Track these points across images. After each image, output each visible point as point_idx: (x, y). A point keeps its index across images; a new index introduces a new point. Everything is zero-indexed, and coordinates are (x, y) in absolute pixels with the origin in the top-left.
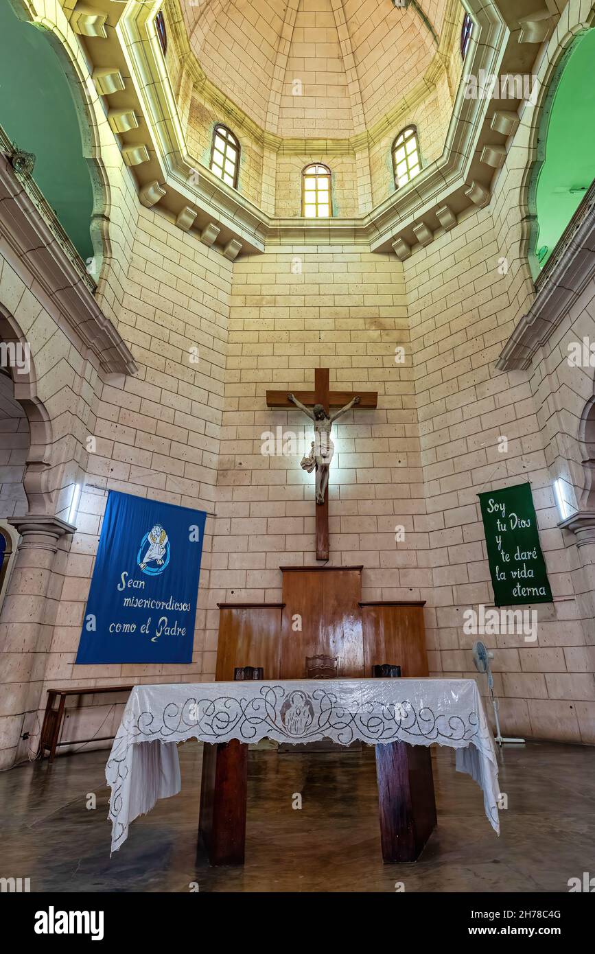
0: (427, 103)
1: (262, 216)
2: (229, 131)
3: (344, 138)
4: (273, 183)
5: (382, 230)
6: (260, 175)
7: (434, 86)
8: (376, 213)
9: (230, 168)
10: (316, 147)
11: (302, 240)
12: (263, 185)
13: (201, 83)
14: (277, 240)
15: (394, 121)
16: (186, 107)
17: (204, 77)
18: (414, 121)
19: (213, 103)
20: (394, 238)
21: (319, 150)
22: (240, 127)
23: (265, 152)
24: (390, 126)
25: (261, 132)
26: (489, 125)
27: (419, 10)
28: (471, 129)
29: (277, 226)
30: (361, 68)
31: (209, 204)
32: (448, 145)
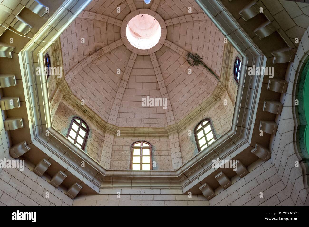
0: (216, 107)
1: (100, 168)
2: (82, 121)
3: (161, 127)
4: (110, 151)
5: (191, 178)
6: (101, 146)
7: (219, 99)
8: (186, 167)
9: (80, 141)
10: (142, 132)
11: (129, 185)
12: (103, 152)
13: (68, 96)
14: (110, 185)
15: (194, 117)
16: (55, 105)
17: (70, 92)
18: (208, 116)
19: (74, 106)
20: (201, 183)
21: (144, 134)
22: (90, 120)
23: (106, 134)
24: (192, 120)
25: (105, 123)
26: (262, 109)
27: (206, 66)
28: (250, 112)
29: (111, 175)
30: (171, 94)
31: (61, 159)
32: (235, 123)
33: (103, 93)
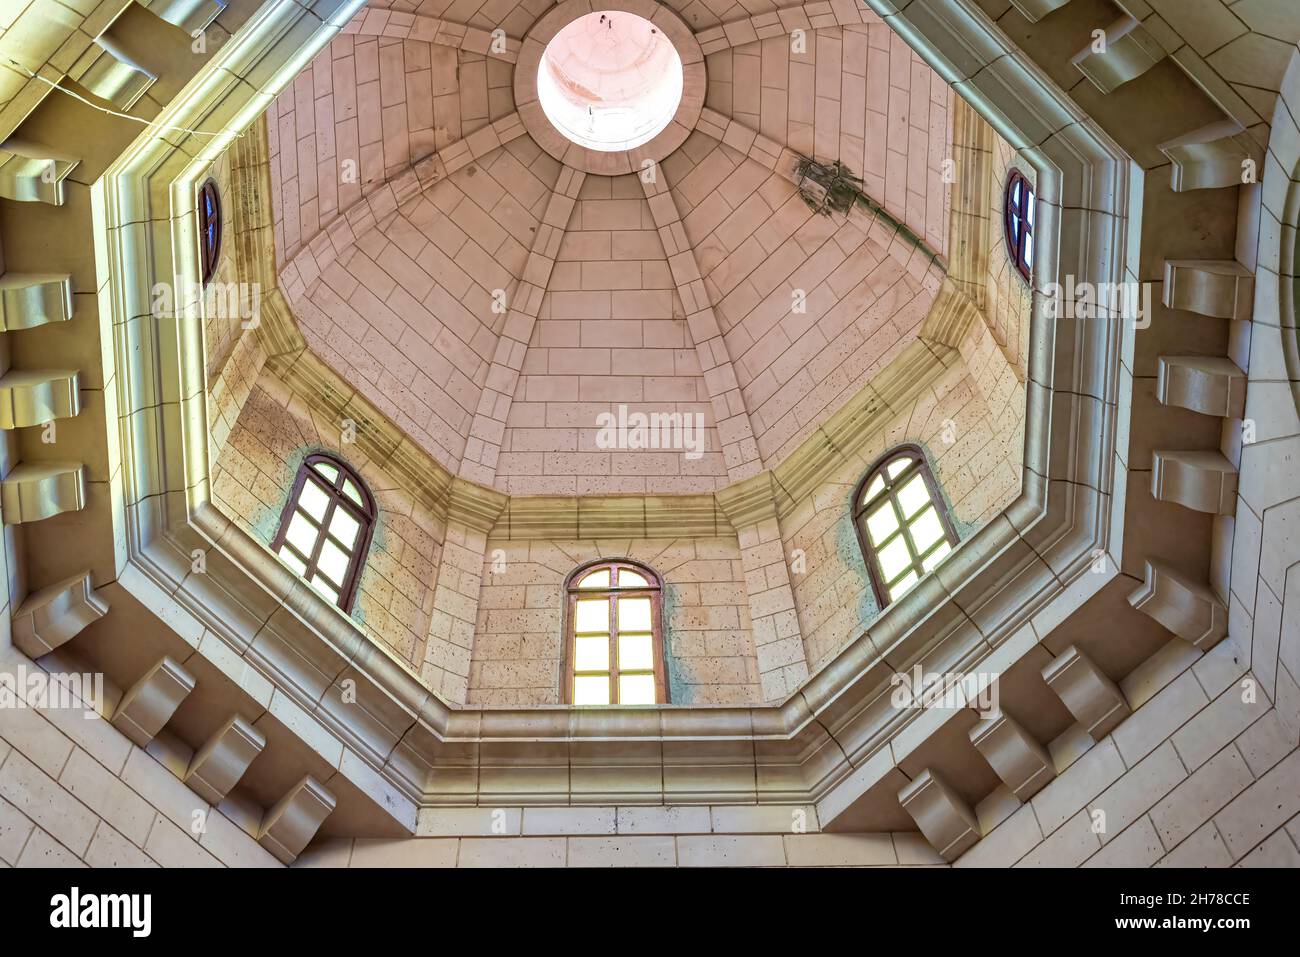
0: (941, 391)
1: (421, 701)
2: (347, 471)
3: (701, 491)
4: (470, 613)
6: (427, 588)
7: (951, 354)
8: (824, 687)
9: (335, 564)
10: (612, 518)
11: (557, 787)
12: (436, 615)
13: (290, 359)
14: (467, 788)
15: (847, 442)
16: (232, 402)
17: (299, 344)
18: (909, 436)
19: (311, 405)
21: (621, 525)
22: (382, 465)
23: (449, 530)
24: (838, 456)
25: (445, 479)
26: (1153, 394)
27: (880, 212)
28: (1099, 413)
29: (473, 735)
30: (738, 337)
31: (243, 655)
32: (1035, 462)
33: (438, 345)
